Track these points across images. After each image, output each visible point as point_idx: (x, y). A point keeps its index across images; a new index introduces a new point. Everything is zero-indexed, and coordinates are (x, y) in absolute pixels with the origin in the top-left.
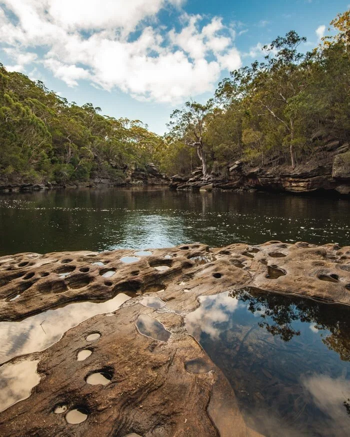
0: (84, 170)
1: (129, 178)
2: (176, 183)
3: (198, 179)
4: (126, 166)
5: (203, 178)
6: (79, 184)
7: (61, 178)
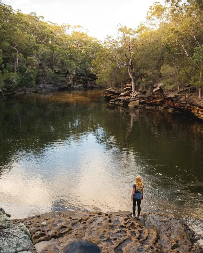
0: (31, 77)
1: (71, 82)
2: (110, 95)
3: (128, 95)
4: (68, 71)
5: (132, 95)
6: (27, 89)
7: (11, 85)
